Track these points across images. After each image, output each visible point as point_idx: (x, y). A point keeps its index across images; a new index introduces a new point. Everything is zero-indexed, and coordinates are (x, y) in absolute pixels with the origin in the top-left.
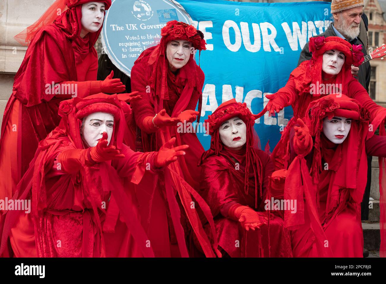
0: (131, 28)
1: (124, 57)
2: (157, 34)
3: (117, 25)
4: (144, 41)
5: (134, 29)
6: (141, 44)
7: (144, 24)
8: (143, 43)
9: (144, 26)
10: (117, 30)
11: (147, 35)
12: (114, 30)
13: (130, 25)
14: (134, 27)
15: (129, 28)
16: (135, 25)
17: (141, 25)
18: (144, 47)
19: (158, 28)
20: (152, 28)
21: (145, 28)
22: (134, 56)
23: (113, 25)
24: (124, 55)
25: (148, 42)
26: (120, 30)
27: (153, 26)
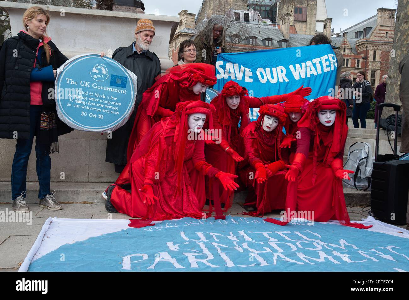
0: (83, 85)
1: (69, 105)
2: (104, 95)
3: (72, 80)
4: (91, 97)
5: (86, 86)
6: (88, 99)
7: (96, 84)
8: (90, 99)
9: (97, 85)
10: (71, 83)
11: (96, 93)
12: (68, 82)
13: (84, 82)
14: (87, 84)
15: (82, 84)
16: (89, 83)
17: (94, 84)
18: (89, 102)
19: (107, 90)
20: (102, 88)
21: (96, 87)
22: (77, 107)
23: (69, 79)
24: (70, 104)
25: (94, 99)
26: (73, 84)
27: (103, 87)
